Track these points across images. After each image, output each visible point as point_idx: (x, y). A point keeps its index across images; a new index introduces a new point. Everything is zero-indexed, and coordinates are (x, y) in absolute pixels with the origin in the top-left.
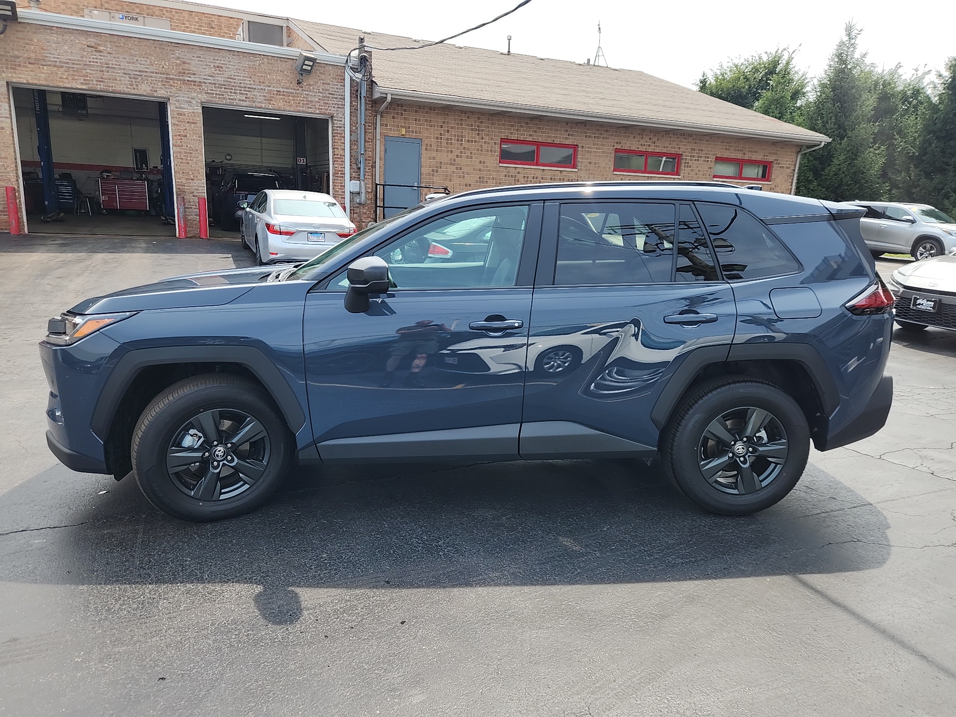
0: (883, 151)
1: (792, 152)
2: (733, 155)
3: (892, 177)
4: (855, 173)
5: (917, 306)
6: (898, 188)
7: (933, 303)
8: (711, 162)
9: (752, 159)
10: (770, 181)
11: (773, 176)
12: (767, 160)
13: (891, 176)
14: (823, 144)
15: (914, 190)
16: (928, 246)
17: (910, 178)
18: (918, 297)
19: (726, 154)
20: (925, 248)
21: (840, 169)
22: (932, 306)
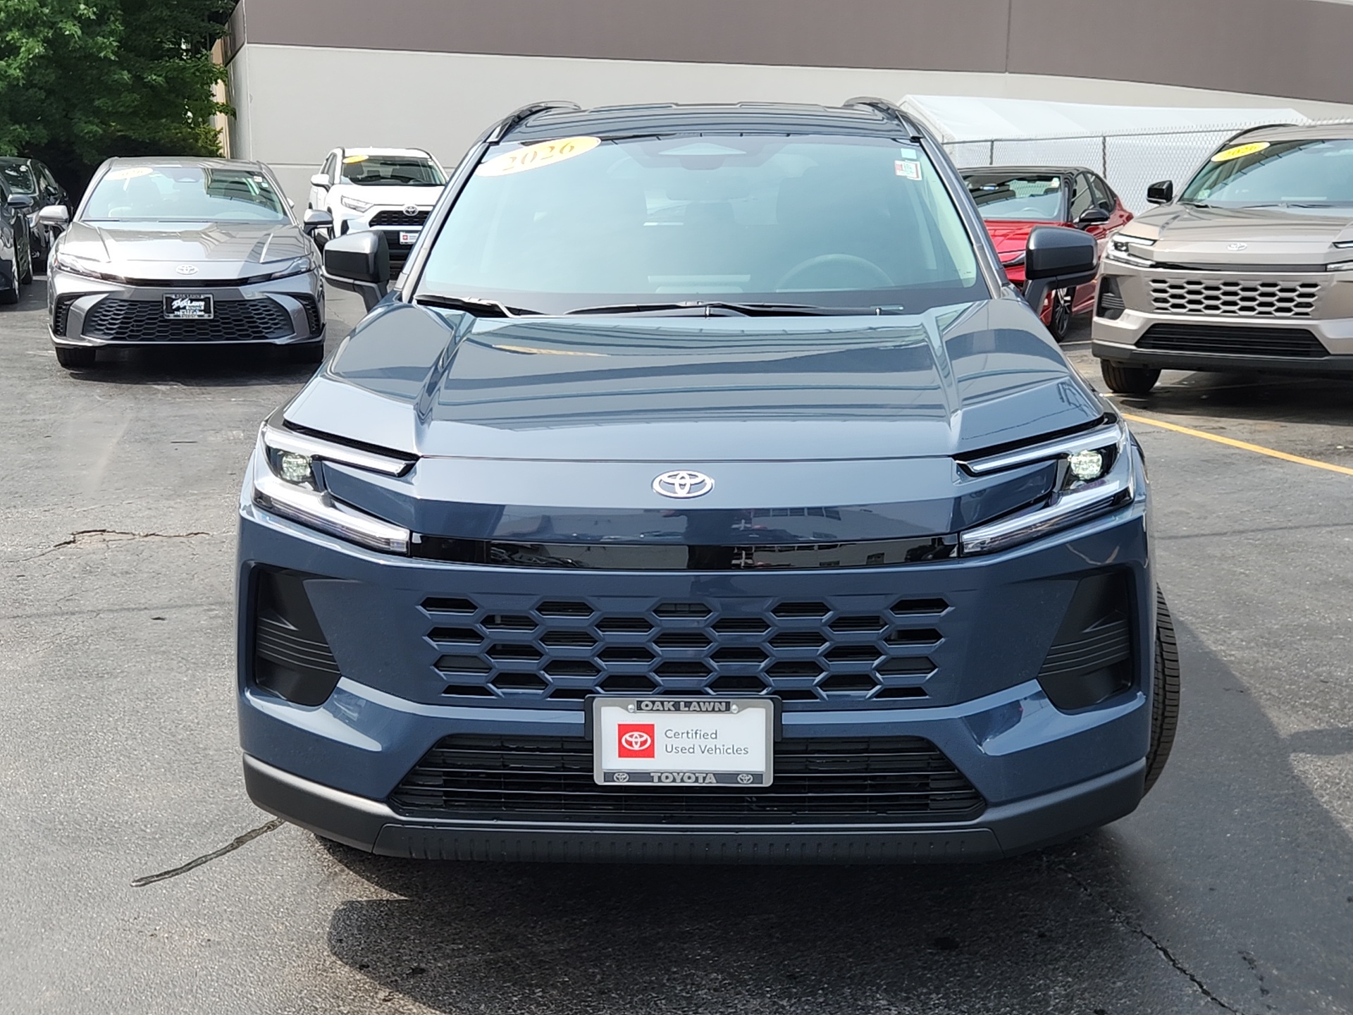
5: (176, 313)
7: (202, 303)
18: (174, 297)
22: (203, 308)
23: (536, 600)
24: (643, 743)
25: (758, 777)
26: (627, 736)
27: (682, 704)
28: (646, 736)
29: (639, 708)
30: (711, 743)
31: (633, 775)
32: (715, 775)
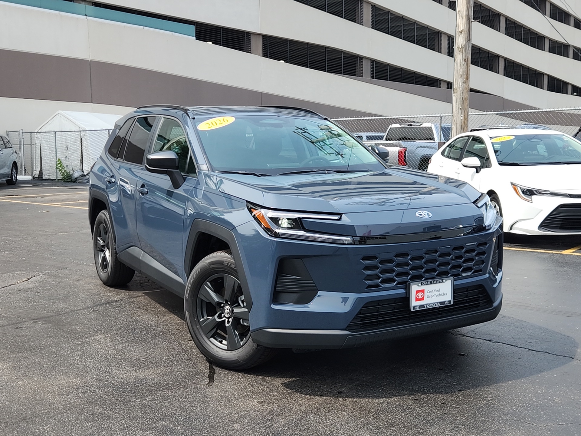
23: (394, 254)
24: (422, 296)
25: (450, 301)
26: (418, 294)
27: (432, 282)
28: (422, 294)
29: (422, 285)
30: (438, 293)
31: (420, 306)
32: (440, 303)
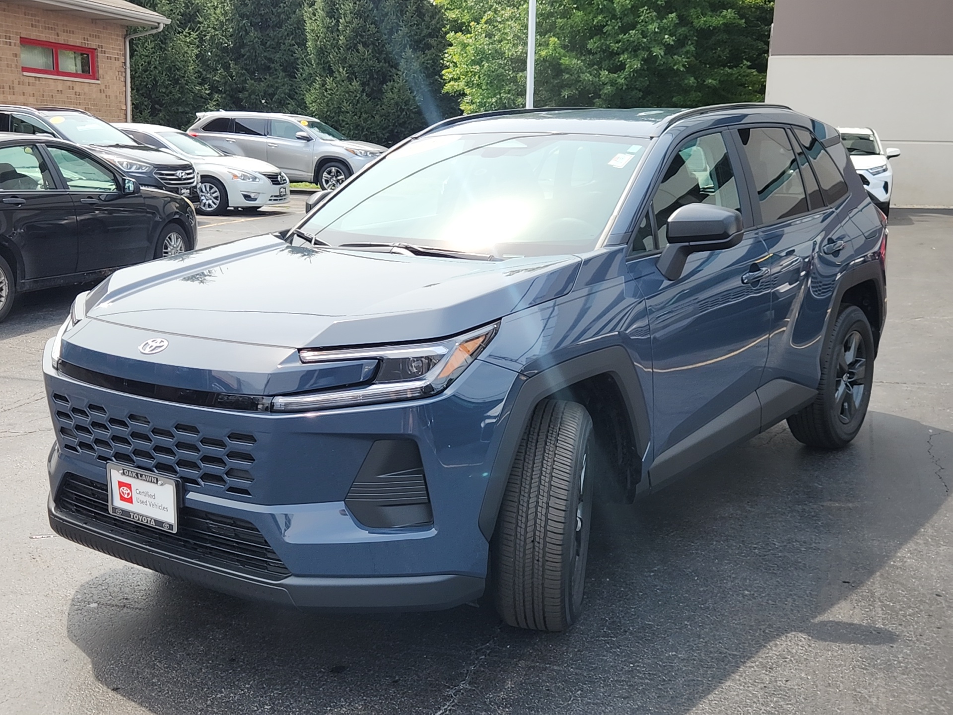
0: (195, 39)
1: (117, 35)
2: (45, 36)
3: (208, 76)
4: (169, 69)
6: (219, 92)
8: (15, 46)
9: (69, 43)
10: (98, 80)
11: (101, 72)
12: (89, 47)
13: (206, 75)
14: (162, 27)
15: (241, 95)
16: (333, 169)
17: (232, 77)
19: (34, 34)
20: (329, 173)
21: (149, 63)
25: (171, 526)
27: (139, 475)
29: (124, 473)
30: (153, 501)
31: (124, 512)
32: (155, 521)
